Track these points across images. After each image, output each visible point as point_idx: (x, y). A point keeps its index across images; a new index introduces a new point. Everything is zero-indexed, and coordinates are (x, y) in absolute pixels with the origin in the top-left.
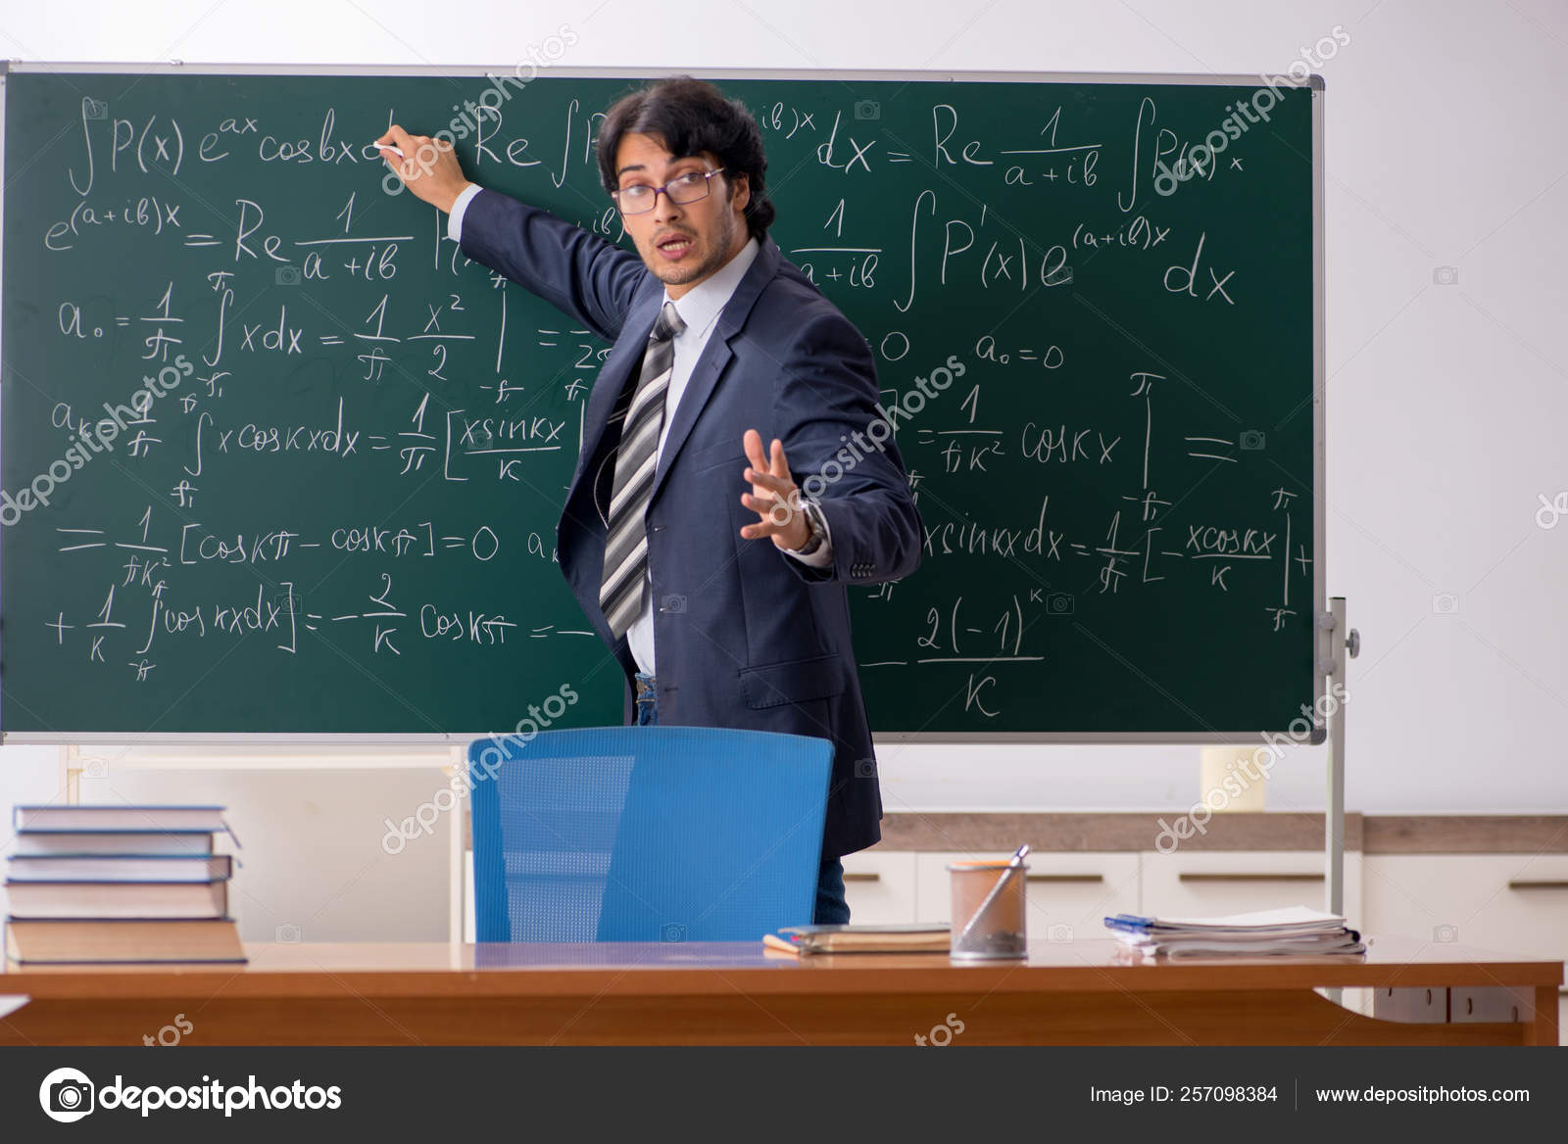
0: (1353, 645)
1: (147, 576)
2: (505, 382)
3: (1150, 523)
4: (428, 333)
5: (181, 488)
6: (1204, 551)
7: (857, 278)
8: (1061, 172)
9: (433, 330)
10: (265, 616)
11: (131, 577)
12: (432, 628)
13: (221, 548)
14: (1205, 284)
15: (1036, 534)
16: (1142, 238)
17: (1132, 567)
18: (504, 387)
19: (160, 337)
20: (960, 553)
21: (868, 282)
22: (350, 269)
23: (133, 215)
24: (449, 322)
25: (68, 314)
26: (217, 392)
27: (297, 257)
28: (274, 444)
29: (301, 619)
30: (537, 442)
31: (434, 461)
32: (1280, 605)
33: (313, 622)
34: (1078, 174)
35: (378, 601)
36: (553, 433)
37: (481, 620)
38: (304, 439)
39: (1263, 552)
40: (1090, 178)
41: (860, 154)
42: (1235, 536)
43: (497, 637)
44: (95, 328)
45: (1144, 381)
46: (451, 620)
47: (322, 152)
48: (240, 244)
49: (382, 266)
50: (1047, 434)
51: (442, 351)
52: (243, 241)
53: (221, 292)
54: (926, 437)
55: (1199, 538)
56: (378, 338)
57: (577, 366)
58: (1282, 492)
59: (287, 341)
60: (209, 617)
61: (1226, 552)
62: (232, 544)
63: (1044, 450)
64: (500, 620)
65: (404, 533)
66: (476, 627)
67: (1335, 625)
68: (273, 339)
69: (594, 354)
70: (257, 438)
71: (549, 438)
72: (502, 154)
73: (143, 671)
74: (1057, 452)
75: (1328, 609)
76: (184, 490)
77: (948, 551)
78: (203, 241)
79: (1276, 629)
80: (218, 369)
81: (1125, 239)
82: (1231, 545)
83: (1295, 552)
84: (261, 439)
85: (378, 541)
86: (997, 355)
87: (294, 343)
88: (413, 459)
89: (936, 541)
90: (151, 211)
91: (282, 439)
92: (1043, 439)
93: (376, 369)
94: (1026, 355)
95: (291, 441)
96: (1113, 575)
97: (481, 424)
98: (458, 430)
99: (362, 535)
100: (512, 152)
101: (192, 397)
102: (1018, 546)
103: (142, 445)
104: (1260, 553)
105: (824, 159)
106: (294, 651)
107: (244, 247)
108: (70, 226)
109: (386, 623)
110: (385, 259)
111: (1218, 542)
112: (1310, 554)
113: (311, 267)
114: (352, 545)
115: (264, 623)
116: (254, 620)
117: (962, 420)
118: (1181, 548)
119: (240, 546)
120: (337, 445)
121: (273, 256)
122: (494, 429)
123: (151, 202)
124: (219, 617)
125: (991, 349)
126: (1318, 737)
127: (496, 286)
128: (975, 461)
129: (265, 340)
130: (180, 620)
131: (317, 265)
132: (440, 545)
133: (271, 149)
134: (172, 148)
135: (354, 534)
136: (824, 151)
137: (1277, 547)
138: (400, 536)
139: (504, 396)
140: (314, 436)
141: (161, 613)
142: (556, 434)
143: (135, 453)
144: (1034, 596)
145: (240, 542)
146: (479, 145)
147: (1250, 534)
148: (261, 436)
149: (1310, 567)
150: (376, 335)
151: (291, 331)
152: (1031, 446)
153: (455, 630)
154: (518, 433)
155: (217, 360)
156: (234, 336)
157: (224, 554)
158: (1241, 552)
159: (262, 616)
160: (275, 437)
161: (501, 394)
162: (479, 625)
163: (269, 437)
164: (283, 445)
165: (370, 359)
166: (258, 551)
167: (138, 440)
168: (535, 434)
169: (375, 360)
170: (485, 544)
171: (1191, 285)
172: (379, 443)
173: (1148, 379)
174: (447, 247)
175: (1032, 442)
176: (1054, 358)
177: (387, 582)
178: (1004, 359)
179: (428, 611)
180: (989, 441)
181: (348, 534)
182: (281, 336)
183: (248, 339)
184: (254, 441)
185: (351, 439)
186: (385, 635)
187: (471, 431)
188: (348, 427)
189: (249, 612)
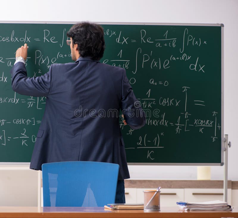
0: (229, 145)
3: (187, 119)
6: (198, 125)
7: (125, 66)
8: (168, 44)
12: (34, 140)
14: (198, 68)
15: (162, 121)
16: (185, 58)
17: (182, 128)
20: (146, 125)
21: (127, 67)
27: (6, 61)
29: (7, 138)
31: (35, 105)
32: (214, 136)
33: (9, 139)
34: (171, 44)
35: (23, 134)
38: (7, 100)
39: (211, 125)
40: (174, 45)
41: (125, 40)
42: (204, 122)
45: (185, 88)
47: (11, 40)
50: (165, 100)
55: (197, 122)
58: (214, 112)
59: (4, 79)
61: (203, 125)
63: (164, 103)
67: (226, 140)
68: (1, 79)
72: (49, 40)
74: (167, 104)
75: (224, 137)
79: (213, 141)
81: (181, 58)
82: (204, 123)
83: (217, 125)
85: (23, 122)
87: (5, 80)
88: (30, 104)
91: (3, 100)
92: (164, 101)
94: (160, 83)
96: (179, 130)
98: (40, 99)
100: (52, 40)
102: (159, 123)
104: (210, 125)
105: (118, 41)
106: (5, 145)
109: (24, 139)
111: (201, 123)
112: (220, 126)
114: (17, 123)
117: (147, 97)
120: (14, 101)
121: (1, 61)
125: (153, 82)
126: (222, 164)
127: (48, 68)
128: (149, 105)
131: (10, 63)
132: (36, 123)
133: (1, 39)
135: (18, 120)
136: (118, 39)
137: (214, 124)
138: (28, 121)
140: (10, 99)
144: (162, 134)
146: (45, 38)
147: (208, 121)
149: (220, 128)
151: (5, 77)
152: (161, 103)
158: (206, 125)
160: (1, 100)
164: (3, 101)
171: (195, 68)
172: (23, 101)
173: (186, 88)
174: (38, 60)
175: (162, 101)
176: (166, 84)
177: (25, 130)
178: (156, 84)
179: (34, 136)
180: (152, 101)
181: (17, 120)
182: (3, 78)
185: (17, 100)
186: (24, 142)
187: (43, 99)
188: (17, 98)
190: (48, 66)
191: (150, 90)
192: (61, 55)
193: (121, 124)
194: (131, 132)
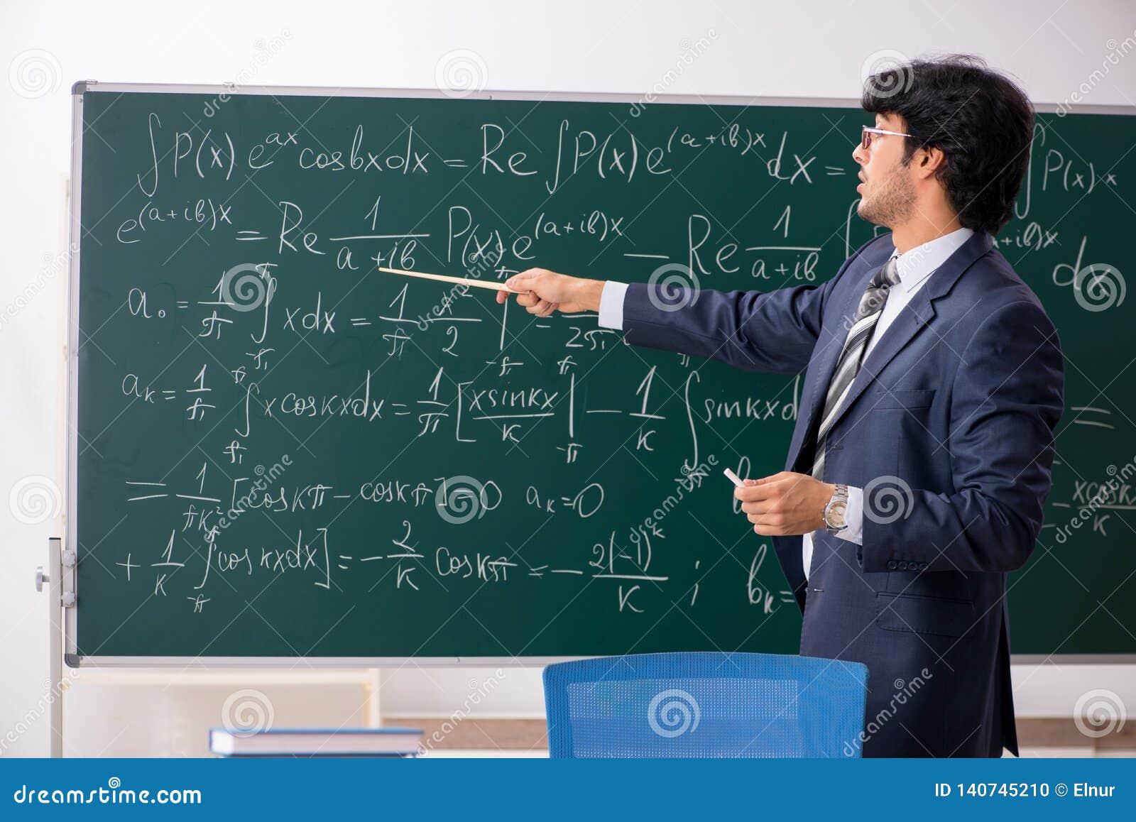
1: (203, 522)
2: (507, 358)
4: (441, 316)
5: (232, 447)
7: (801, 273)
9: (446, 314)
10: (304, 559)
11: (189, 524)
12: (445, 567)
13: (266, 499)
16: (1035, 240)
18: (507, 362)
19: (214, 318)
21: (810, 275)
22: (376, 263)
23: (191, 214)
24: (460, 307)
25: (136, 299)
26: (263, 366)
27: (332, 250)
28: (311, 410)
29: (335, 561)
30: (535, 409)
31: (447, 425)
33: (344, 562)
35: (401, 544)
36: (548, 402)
37: (487, 561)
38: (336, 405)
41: (803, 168)
43: (501, 573)
44: (158, 310)
46: (462, 560)
47: (353, 162)
48: (282, 239)
49: (403, 260)
51: (453, 333)
52: (285, 237)
55: (1083, 491)
56: (400, 320)
57: (568, 345)
59: (323, 323)
60: (256, 557)
62: (276, 495)
64: (503, 561)
65: (421, 486)
66: (483, 567)
68: (310, 321)
69: (582, 335)
70: (297, 404)
71: (544, 405)
72: (505, 166)
73: (199, 604)
76: (235, 449)
78: (251, 236)
80: (264, 345)
81: (1021, 241)
84: (301, 406)
85: (400, 494)
87: (329, 324)
88: (430, 424)
90: (207, 210)
91: (318, 406)
93: (398, 345)
95: (326, 407)
97: (486, 394)
98: (467, 400)
99: (386, 489)
100: (512, 163)
101: (241, 370)
103: (199, 410)
105: (773, 172)
106: (328, 587)
107: (286, 242)
108: (138, 223)
109: (407, 563)
110: (406, 254)
113: (343, 259)
114: (378, 497)
115: (303, 562)
116: (294, 560)
118: (1069, 499)
119: (282, 497)
120: (365, 411)
121: (311, 250)
122: (498, 398)
123: (207, 203)
124: (265, 557)
127: (500, 277)
129: (303, 321)
130: (231, 560)
131: (348, 258)
133: (309, 159)
134: (225, 158)
135: (380, 490)
136: (773, 165)
138: (418, 489)
139: (506, 371)
140: (346, 402)
141: (215, 555)
142: (550, 402)
143: (193, 418)
145: (282, 494)
146: (485, 157)
148: (301, 402)
150: (398, 318)
151: (326, 314)
153: (465, 569)
154: (518, 401)
155: (262, 339)
156: (277, 318)
157: (269, 504)
158: (1118, 504)
159: (301, 556)
160: (312, 404)
161: (504, 368)
162: (486, 565)
163: (308, 404)
164: (319, 411)
165: (393, 338)
166: (297, 501)
167: (196, 406)
168: (533, 403)
169: (398, 339)
172: (401, 409)
174: (458, 244)
177: (407, 528)
179: (443, 553)
181: (374, 486)
182: (317, 318)
183: (290, 320)
184: (295, 407)
185: (377, 406)
186: (406, 573)
187: (479, 400)
188: (375, 397)
189: (290, 553)
190: (499, 267)
192: (550, 227)
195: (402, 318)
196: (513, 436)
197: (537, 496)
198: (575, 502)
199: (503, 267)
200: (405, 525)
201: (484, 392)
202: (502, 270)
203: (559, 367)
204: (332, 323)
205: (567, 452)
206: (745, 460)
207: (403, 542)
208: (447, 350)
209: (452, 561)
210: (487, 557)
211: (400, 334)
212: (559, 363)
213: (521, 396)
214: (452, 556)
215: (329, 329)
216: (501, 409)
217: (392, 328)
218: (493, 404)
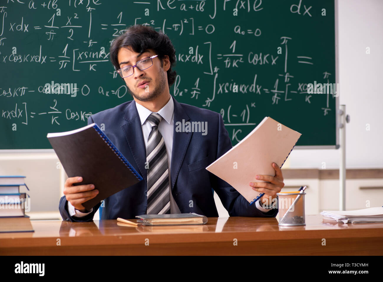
0: (347, 119)
2: (91, 40)
3: (287, 83)
4: (67, 25)
6: (303, 91)
7: (198, 8)
9: (69, 24)
10: (18, 113)
12: (69, 116)
13: (4, 93)
14: (302, 10)
15: (253, 87)
17: (282, 96)
18: (91, 42)
20: (231, 92)
21: (202, 9)
22: (43, 6)
24: (74, 22)
26: (2, 44)
27: (27, 2)
28: (20, 60)
29: (29, 115)
30: (101, 59)
31: (70, 65)
32: (326, 107)
33: (33, 115)
35: (53, 108)
36: (106, 56)
37: (85, 114)
38: (29, 58)
46: (75, 114)
49: (53, 5)
50: (256, 56)
51: (71, 32)
53: (3, 13)
54: (220, 57)
55: (302, 87)
56: (52, 27)
57: (113, 35)
58: (326, 73)
59: (24, 28)
62: (7, 91)
63: (255, 61)
64: (90, 114)
67: (343, 113)
68: (19, 27)
69: (119, 32)
70: (15, 58)
71: (105, 57)
74: (259, 61)
75: (340, 109)
77: (227, 91)
79: (325, 115)
80: (2, 37)
84: (16, 58)
86: (241, 31)
88: (63, 64)
89: (223, 88)
91: (23, 58)
92: (255, 57)
93: (52, 37)
94: (250, 32)
95: (25, 59)
96: (276, 99)
97: (84, 54)
98: (77, 56)
102: (248, 90)
106: (27, 124)
109: (55, 115)
110: (54, 3)
113: (31, 5)
115: (18, 115)
116: (14, 115)
117: (230, 52)
118: (296, 90)
119: (10, 92)
120: (39, 60)
121: (19, 2)
122: (88, 55)
124: (4, 114)
125: (239, 30)
126: (338, 147)
127: (88, 11)
128: (235, 64)
129: (17, 27)
131: (33, 4)
139: (91, 45)
140: (33, 57)
142: (108, 56)
144: (253, 105)
145: (10, 90)
148: (16, 57)
150: (51, 26)
151: (25, 25)
152: (251, 60)
153: (76, 117)
154: (95, 56)
155: (2, 34)
156: (7, 27)
157: (5, 94)
160: (20, 58)
162: (84, 115)
163: (19, 58)
164: (23, 60)
165: (50, 34)
166: (15, 93)
168: (101, 57)
169: (51, 34)
170: (86, 90)
171: (298, 11)
172: (52, 59)
173: (286, 39)
175: (252, 58)
176: (258, 33)
177: (55, 102)
178: (243, 33)
179: (68, 111)
180: (239, 58)
181: (43, 88)
182: (22, 26)
183: (12, 27)
184: (14, 59)
185: (44, 58)
186: (55, 119)
187: (81, 56)
188: (43, 55)
189: (13, 112)
190: (88, 7)
191: (235, 42)
193: (195, 92)
194: (208, 103)
195: (53, 26)
196: (94, 68)
197: (102, 90)
198: (116, 92)
199: (90, 7)
200: (54, 101)
201: (83, 53)
202: (89, 8)
203: (110, 43)
204: (27, 28)
205: (113, 75)
206: (178, 77)
207: (54, 107)
208: (69, 38)
209: (72, 114)
210: (85, 113)
211: (52, 32)
212: (110, 42)
213: (96, 54)
214: (72, 112)
215: (26, 30)
216: (89, 59)
217: (49, 30)
218: (86, 57)
